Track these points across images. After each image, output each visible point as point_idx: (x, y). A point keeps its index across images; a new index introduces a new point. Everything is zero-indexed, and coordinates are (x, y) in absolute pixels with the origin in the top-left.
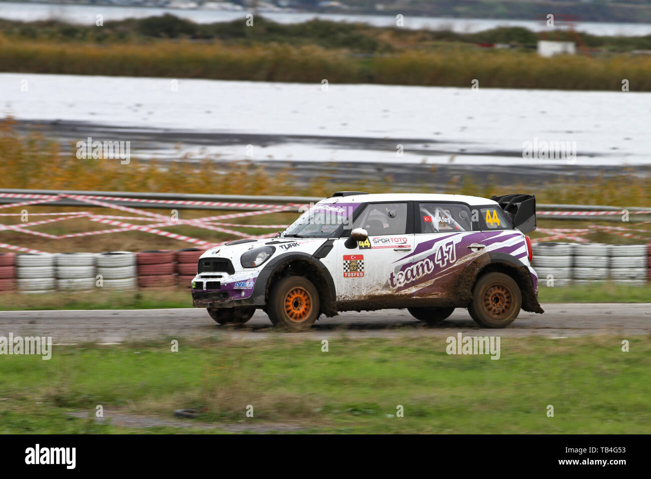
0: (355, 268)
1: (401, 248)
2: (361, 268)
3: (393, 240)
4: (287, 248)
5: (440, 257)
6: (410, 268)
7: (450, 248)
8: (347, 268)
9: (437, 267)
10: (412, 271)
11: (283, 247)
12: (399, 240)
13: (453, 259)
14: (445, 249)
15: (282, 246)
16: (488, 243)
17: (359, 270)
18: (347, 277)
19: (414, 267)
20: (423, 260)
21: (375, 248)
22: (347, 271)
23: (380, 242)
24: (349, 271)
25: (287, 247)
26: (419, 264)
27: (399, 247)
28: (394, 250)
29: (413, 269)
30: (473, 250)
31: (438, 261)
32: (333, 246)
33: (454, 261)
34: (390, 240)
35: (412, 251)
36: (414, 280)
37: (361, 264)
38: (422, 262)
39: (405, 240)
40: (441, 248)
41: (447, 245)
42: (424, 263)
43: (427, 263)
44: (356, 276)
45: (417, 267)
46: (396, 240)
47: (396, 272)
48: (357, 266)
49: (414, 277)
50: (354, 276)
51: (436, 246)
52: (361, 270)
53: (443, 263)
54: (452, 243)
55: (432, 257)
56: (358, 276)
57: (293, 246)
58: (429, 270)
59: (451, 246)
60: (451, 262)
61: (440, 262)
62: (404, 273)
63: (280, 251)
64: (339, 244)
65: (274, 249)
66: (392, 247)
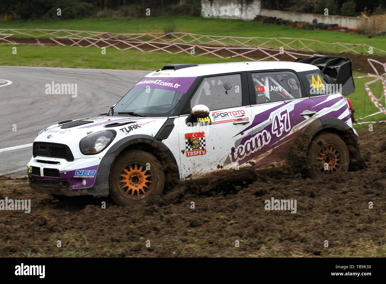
0: (198, 145)
1: (240, 121)
2: (203, 146)
3: (232, 113)
4: (128, 132)
5: (276, 127)
6: (250, 141)
7: (284, 117)
8: (189, 147)
9: (274, 136)
10: (251, 143)
11: (124, 130)
12: (237, 112)
13: (287, 128)
14: (280, 119)
15: (122, 130)
16: (319, 109)
17: (201, 148)
18: (190, 156)
19: (253, 139)
20: (261, 132)
21: (215, 123)
22: (189, 149)
23: (220, 117)
24: (191, 149)
25: (128, 129)
26: (257, 136)
27: (238, 120)
28: (234, 124)
29: (252, 141)
30: (305, 117)
31: (274, 131)
32: (174, 125)
33: (288, 130)
34: (229, 114)
35: (250, 124)
36: (253, 152)
37: (202, 141)
38: (260, 134)
39: (243, 112)
40: (277, 118)
41: (282, 114)
42: (262, 134)
43: (265, 134)
44: (199, 154)
45: (256, 139)
46: (235, 113)
47: (236, 146)
48: (199, 144)
49: (253, 149)
50: (196, 155)
51: (272, 116)
52: (203, 148)
53: (279, 132)
54: (285, 112)
55: (269, 128)
56: (200, 154)
57: (134, 129)
58: (266, 141)
59: (285, 115)
60: (287, 131)
61: (277, 132)
62: (244, 147)
63: (121, 135)
64: (180, 122)
65: (114, 133)
66: (231, 121)
